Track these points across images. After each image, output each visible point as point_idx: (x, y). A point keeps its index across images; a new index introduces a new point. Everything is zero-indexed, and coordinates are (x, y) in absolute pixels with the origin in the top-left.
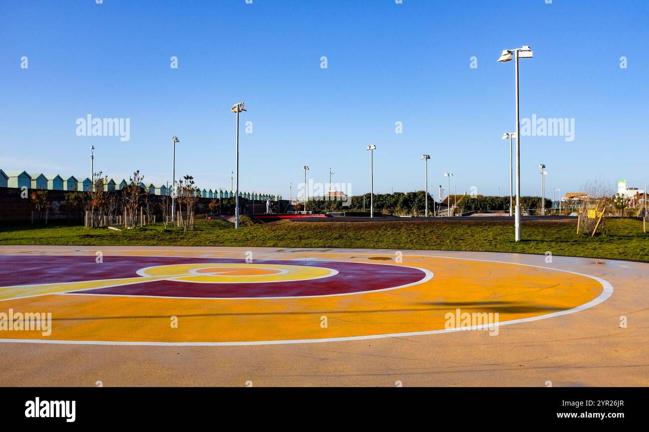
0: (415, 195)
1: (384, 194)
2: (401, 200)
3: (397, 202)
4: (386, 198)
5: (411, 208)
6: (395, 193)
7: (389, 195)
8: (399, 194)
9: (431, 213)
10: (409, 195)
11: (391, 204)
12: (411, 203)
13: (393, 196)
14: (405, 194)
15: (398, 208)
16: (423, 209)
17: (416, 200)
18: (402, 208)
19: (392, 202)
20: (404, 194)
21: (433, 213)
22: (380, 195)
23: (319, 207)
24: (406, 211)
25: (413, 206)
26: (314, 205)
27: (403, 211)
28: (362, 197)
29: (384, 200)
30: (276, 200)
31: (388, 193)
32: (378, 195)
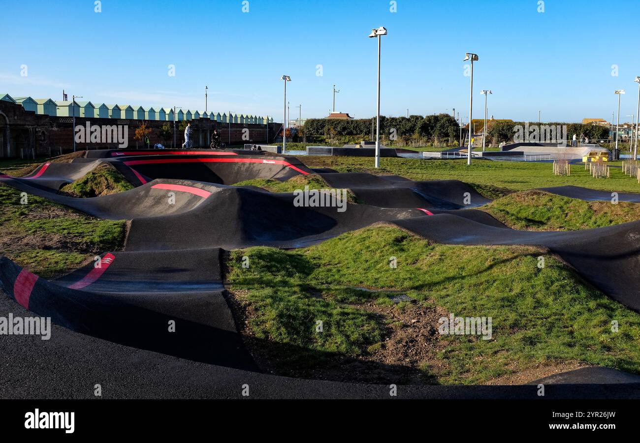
0: (436, 118)
1: (397, 117)
2: (419, 124)
3: (414, 127)
4: (400, 122)
5: (431, 135)
6: (412, 117)
7: (403, 118)
8: (417, 118)
9: (456, 142)
10: (429, 118)
11: (406, 129)
12: (432, 129)
13: (408, 120)
14: (425, 117)
15: (416, 136)
16: (446, 137)
17: (438, 125)
18: (421, 135)
19: (408, 128)
20: (423, 118)
21: (459, 142)
22: (393, 119)
23: (318, 132)
24: (425, 139)
25: (434, 132)
26: (311, 129)
27: (421, 139)
28: (370, 121)
29: (397, 124)
30: (265, 123)
31: (403, 116)
32: (390, 118)
